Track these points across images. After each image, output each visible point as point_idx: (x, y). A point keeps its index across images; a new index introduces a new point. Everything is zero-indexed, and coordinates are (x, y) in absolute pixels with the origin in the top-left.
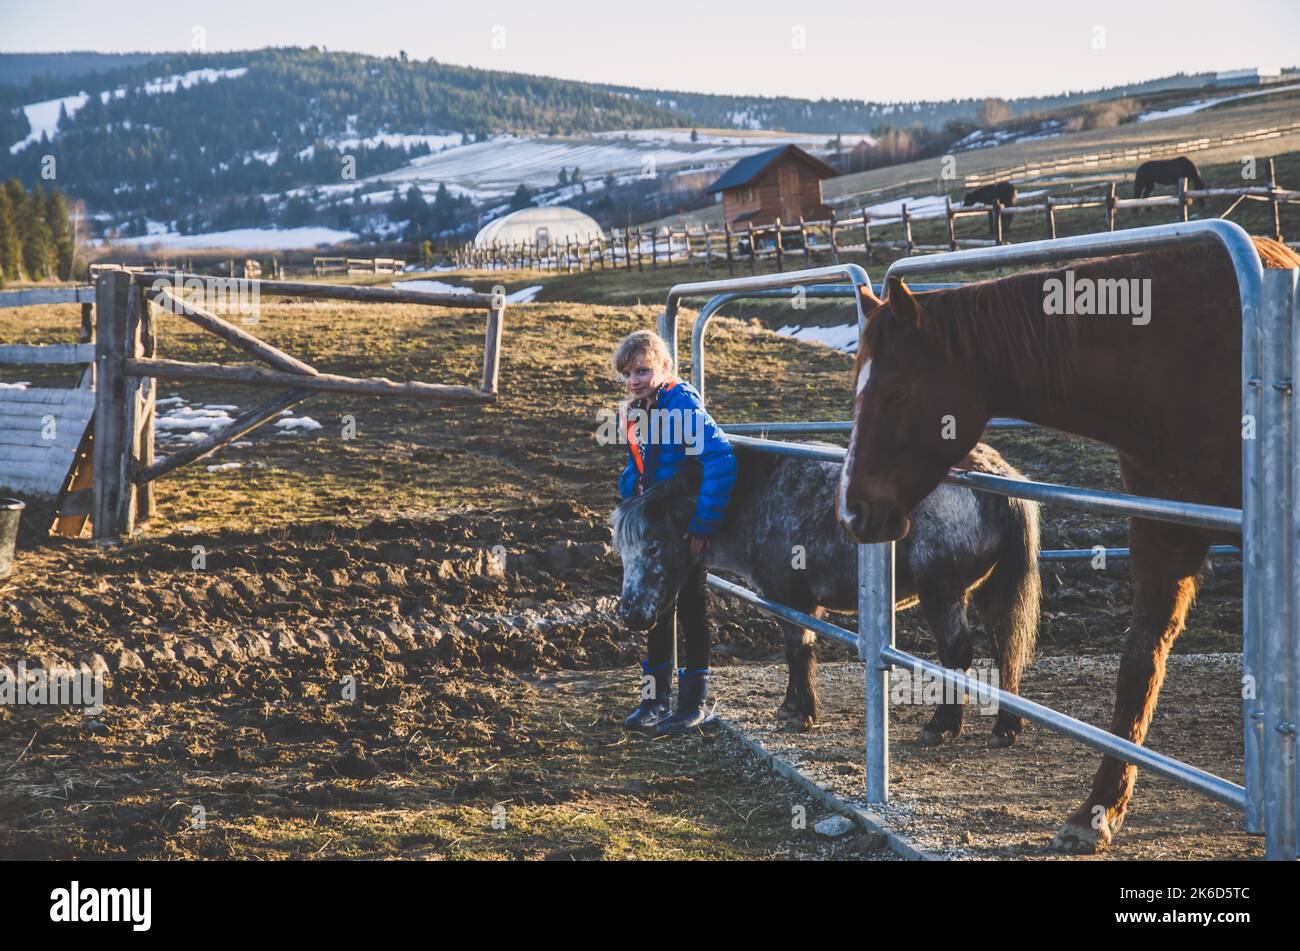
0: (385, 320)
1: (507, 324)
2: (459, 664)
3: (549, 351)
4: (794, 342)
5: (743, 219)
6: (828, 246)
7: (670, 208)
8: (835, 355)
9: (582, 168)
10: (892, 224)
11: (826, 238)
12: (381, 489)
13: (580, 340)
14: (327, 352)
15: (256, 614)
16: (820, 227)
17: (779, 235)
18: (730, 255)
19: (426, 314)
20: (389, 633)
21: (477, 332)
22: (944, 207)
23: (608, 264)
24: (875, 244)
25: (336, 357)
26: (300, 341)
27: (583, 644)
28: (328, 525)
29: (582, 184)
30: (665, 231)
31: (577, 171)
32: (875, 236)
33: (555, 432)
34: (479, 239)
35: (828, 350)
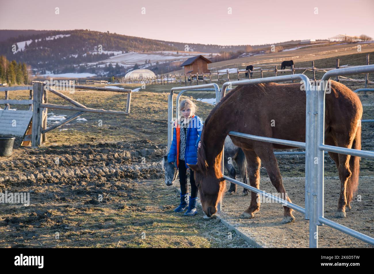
0: (103, 95)
1: (132, 97)
2: (119, 178)
3: (142, 103)
4: (201, 102)
5: (189, 73)
6: (209, 80)
7: (172, 70)
8: (210, 105)
9: (151, 60)
10: (224, 75)
11: (209, 77)
12: (101, 136)
13: (150, 101)
14: (89, 103)
15: (70, 165)
16: (207, 75)
17: (197, 77)
18: (186, 81)
19: (113, 94)
20: (103, 170)
21: (125, 98)
22: (237, 71)
23: (157, 83)
24: (220, 79)
25: (91, 104)
26: (82, 100)
27: (149, 173)
28: (88, 144)
29: (151, 64)
30: (170, 75)
31: (149, 61)
32: (220, 77)
33: (143, 123)
34: (126, 76)
35: (208, 104)
